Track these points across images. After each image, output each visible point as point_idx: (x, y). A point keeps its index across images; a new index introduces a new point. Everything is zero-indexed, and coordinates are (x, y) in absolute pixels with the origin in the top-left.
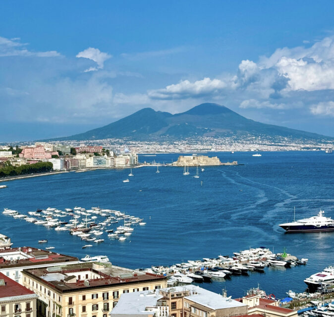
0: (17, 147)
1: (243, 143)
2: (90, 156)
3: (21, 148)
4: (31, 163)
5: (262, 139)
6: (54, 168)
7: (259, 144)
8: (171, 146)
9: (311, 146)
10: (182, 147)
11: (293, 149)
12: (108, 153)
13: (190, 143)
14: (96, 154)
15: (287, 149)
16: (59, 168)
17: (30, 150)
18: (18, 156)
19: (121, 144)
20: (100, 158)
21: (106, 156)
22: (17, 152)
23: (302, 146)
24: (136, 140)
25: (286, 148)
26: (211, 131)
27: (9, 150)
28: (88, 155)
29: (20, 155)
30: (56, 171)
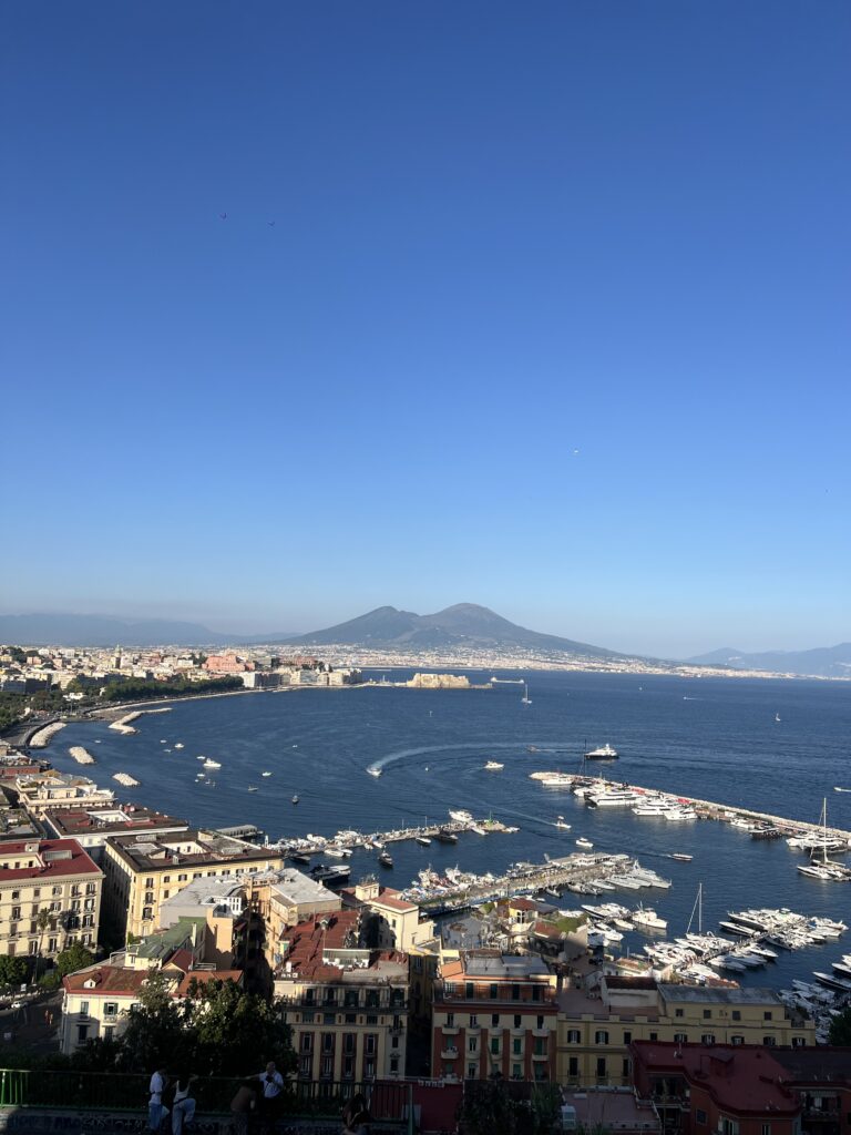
0: (201, 654)
1: (508, 657)
2: (297, 670)
3: (205, 655)
4: (216, 677)
5: (534, 654)
6: (246, 684)
7: (531, 660)
8: (415, 658)
9: (600, 665)
10: (429, 660)
11: (574, 668)
12: (321, 666)
13: (440, 654)
14: (306, 667)
15: (568, 668)
16: (252, 685)
17: (216, 659)
18: (200, 667)
19: (350, 652)
20: (311, 673)
21: (318, 670)
22: (200, 661)
23: (586, 665)
24: (369, 647)
25: (564, 666)
26: (468, 640)
27: (190, 659)
28: (294, 668)
29: (204, 666)
30: (248, 689)
